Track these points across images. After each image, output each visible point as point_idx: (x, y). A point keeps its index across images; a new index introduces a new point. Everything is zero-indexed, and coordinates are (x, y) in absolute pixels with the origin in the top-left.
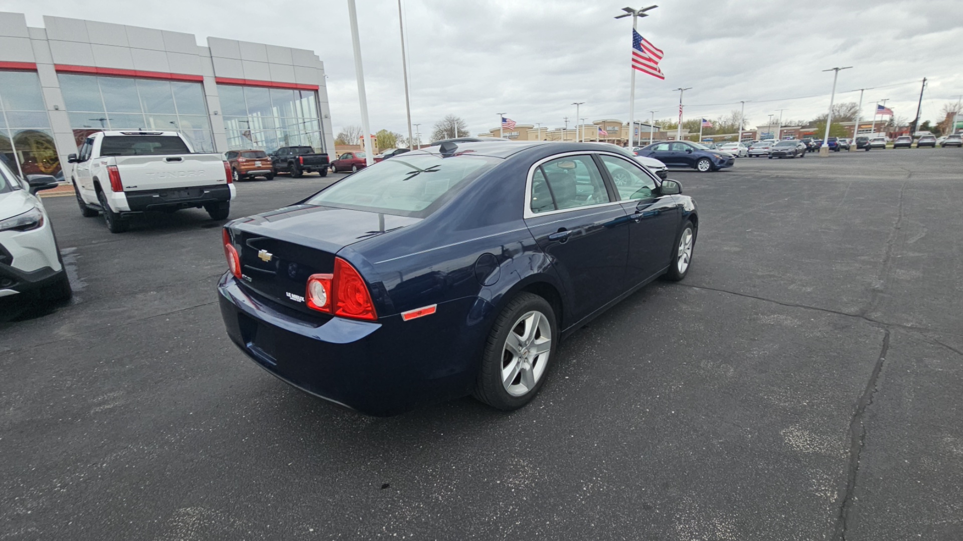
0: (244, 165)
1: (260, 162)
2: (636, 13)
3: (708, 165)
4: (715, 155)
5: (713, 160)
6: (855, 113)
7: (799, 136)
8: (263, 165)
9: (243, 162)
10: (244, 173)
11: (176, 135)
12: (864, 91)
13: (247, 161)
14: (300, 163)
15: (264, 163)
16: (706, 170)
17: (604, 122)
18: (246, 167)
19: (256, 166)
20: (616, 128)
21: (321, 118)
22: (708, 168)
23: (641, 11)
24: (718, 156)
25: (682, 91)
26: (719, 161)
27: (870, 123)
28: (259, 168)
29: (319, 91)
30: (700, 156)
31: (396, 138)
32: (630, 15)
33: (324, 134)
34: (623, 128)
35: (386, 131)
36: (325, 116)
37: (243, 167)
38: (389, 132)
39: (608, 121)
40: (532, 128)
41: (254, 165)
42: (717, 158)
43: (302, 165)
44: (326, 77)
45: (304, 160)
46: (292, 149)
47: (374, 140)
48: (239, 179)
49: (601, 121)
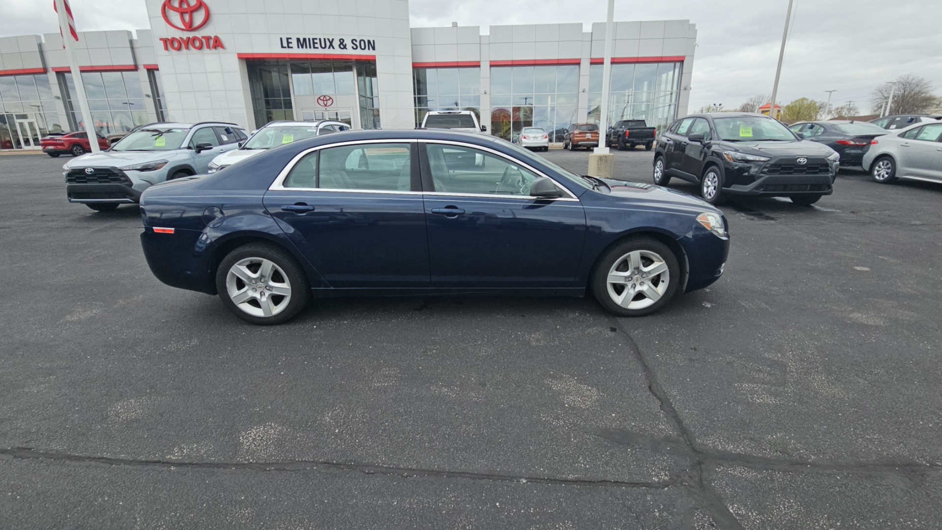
0: (577, 137)
1: (590, 134)
8: (592, 137)
9: (577, 134)
10: (576, 143)
11: (469, 114)
13: (580, 133)
14: (625, 136)
15: (594, 135)
18: (578, 138)
19: (587, 137)
21: (680, 90)
28: (588, 140)
29: (685, 61)
31: (820, 108)
33: (678, 107)
35: (807, 100)
36: (685, 87)
37: (576, 139)
38: (810, 100)
41: (585, 137)
43: (627, 138)
44: (696, 46)
45: (630, 133)
46: (626, 123)
47: (777, 111)
48: (572, 148)
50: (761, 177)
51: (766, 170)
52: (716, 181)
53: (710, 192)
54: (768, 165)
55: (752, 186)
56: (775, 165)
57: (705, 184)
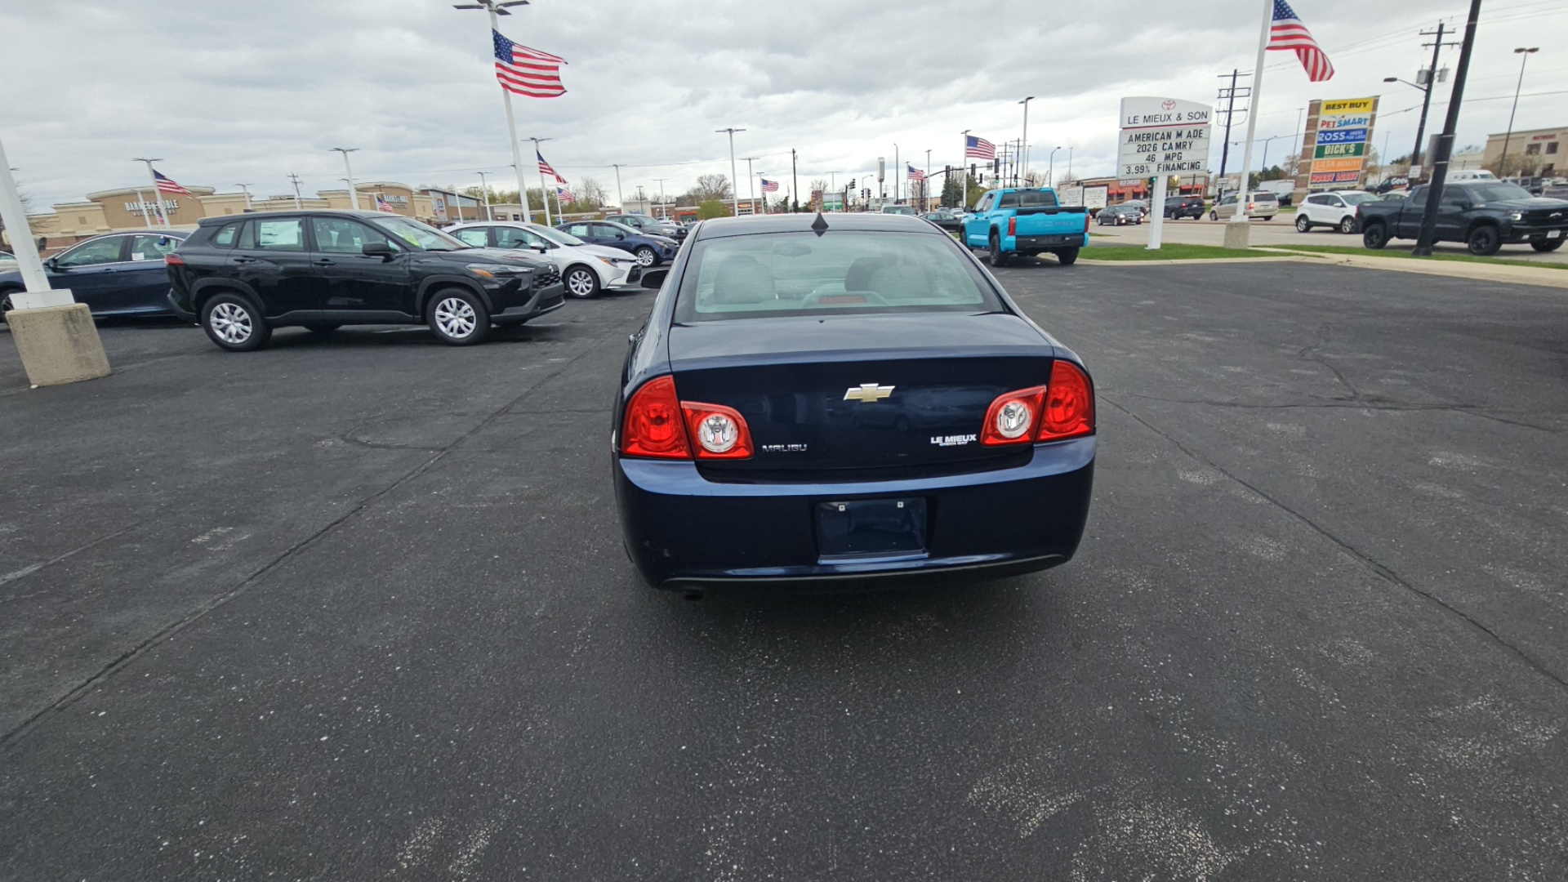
2: (494, 8)
3: (652, 257)
4: (658, 242)
5: (657, 249)
6: (725, 188)
7: (676, 216)
12: (752, 161)
16: (649, 264)
17: (379, 187)
20: (403, 199)
22: (652, 260)
23: (501, 4)
24: (661, 244)
25: (537, 142)
26: (664, 250)
27: (748, 202)
30: (638, 244)
32: (481, 8)
34: (415, 199)
39: (387, 185)
40: (212, 194)
42: (662, 247)
49: (373, 185)
50: (535, 292)
51: (536, 283)
52: (469, 309)
53: (459, 327)
54: (536, 277)
55: (530, 305)
56: (541, 276)
57: (437, 318)
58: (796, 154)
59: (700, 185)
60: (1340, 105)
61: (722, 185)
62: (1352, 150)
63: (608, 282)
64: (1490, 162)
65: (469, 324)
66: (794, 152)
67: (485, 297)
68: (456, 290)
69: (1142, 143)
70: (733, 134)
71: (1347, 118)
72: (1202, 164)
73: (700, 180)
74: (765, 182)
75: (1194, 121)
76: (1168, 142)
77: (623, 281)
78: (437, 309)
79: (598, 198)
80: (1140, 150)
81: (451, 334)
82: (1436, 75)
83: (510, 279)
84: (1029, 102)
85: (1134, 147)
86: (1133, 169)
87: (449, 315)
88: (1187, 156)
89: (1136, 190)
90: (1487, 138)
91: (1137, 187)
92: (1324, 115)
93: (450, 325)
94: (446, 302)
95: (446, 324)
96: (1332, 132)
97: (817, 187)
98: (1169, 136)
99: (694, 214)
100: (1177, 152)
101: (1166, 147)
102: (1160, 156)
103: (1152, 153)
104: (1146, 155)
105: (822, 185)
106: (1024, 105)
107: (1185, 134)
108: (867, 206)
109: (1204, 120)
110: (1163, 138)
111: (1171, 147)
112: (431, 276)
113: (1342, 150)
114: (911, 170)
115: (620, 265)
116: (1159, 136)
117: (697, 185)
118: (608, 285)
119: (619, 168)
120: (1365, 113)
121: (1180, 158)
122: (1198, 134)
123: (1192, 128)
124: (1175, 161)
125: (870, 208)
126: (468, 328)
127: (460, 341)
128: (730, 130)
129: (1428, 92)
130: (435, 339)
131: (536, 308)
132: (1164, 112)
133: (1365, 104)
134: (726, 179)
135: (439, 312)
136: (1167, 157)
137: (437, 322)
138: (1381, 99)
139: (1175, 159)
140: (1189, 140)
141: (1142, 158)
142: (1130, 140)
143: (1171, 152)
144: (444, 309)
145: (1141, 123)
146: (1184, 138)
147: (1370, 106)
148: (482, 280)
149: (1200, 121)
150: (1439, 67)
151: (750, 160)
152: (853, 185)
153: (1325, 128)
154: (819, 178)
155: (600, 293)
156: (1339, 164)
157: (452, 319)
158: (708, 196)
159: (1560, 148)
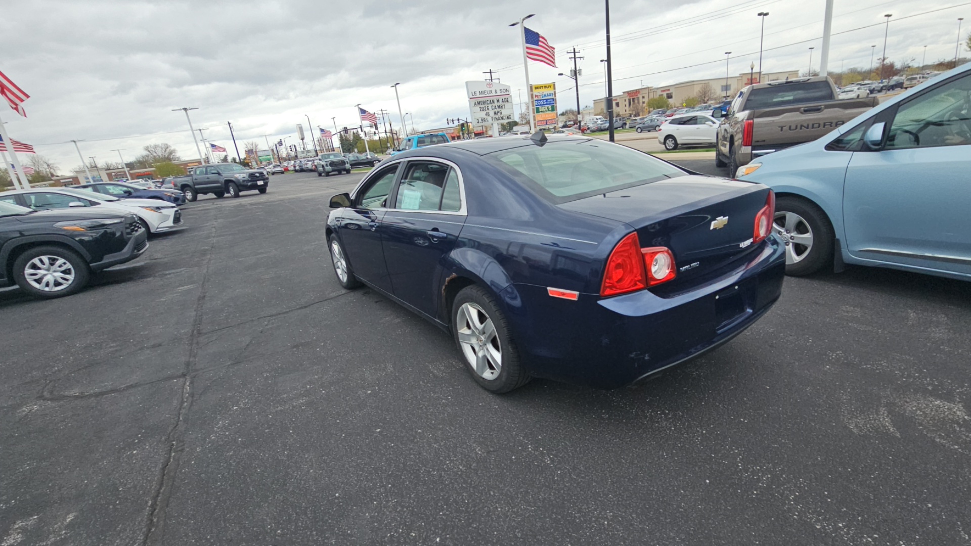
6: (171, 153)
24: (169, 194)
50: (129, 239)
51: (129, 231)
52: (65, 263)
53: (55, 281)
54: (128, 226)
55: (127, 250)
56: (131, 224)
57: (27, 277)
58: (231, 125)
59: (148, 153)
60: (541, 87)
61: (168, 151)
62: (550, 109)
63: (156, 227)
64: (599, 111)
65: (67, 276)
66: (229, 124)
67: (83, 251)
68: (44, 248)
69: (481, 106)
70: (188, 111)
71: (545, 93)
72: (512, 116)
73: (147, 149)
74: (213, 146)
75: (503, 94)
76: (494, 105)
77: (170, 223)
78: (26, 269)
79: (48, 170)
80: (482, 109)
81: (47, 289)
82: (577, 72)
83: (102, 231)
84: (397, 86)
85: (478, 108)
86: (480, 121)
87: (42, 272)
88: (505, 112)
89: (453, 135)
90: (593, 102)
91: (453, 133)
92: (536, 92)
93: (45, 280)
94: (36, 261)
95: (39, 281)
96: (540, 100)
97: (250, 147)
98: (493, 102)
99: (149, 174)
100: (499, 110)
101: (493, 107)
102: (492, 113)
103: (487, 111)
104: (484, 113)
105: (254, 145)
106: (394, 88)
107: (501, 101)
108: (296, 156)
109: (507, 93)
110: (490, 103)
111: (495, 108)
112: (13, 240)
113: (547, 109)
114: (322, 130)
115: (164, 211)
116: (489, 102)
117: (145, 153)
118: (157, 228)
119: (77, 143)
120: (551, 91)
121: (501, 114)
122: (507, 100)
123: (503, 97)
124: (499, 115)
125: (299, 157)
126: (67, 280)
127: (59, 293)
128: (185, 109)
129: (576, 79)
130: (28, 296)
131: (133, 251)
132: (488, 89)
133: (550, 86)
134: (170, 146)
135: (28, 271)
136: (495, 113)
137: (28, 280)
138: (556, 84)
139: (499, 114)
140: (503, 104)
141: (483, 114)
142: (475, 105)
143: (496, 110)
144: (34, 267)
145: (478, 95)
146: (500, 103)
147: (552, 87)
148: (72, 235)
149: (506, 93)
150: (578, 69)
151: (200, 130)
152: (280, 143)
153: (537, 99)
154: (250, 141)
155: (152, 236)
156: (547, 116)
157: (45, 275)
158: (156, 160)
159: (620, 104)
